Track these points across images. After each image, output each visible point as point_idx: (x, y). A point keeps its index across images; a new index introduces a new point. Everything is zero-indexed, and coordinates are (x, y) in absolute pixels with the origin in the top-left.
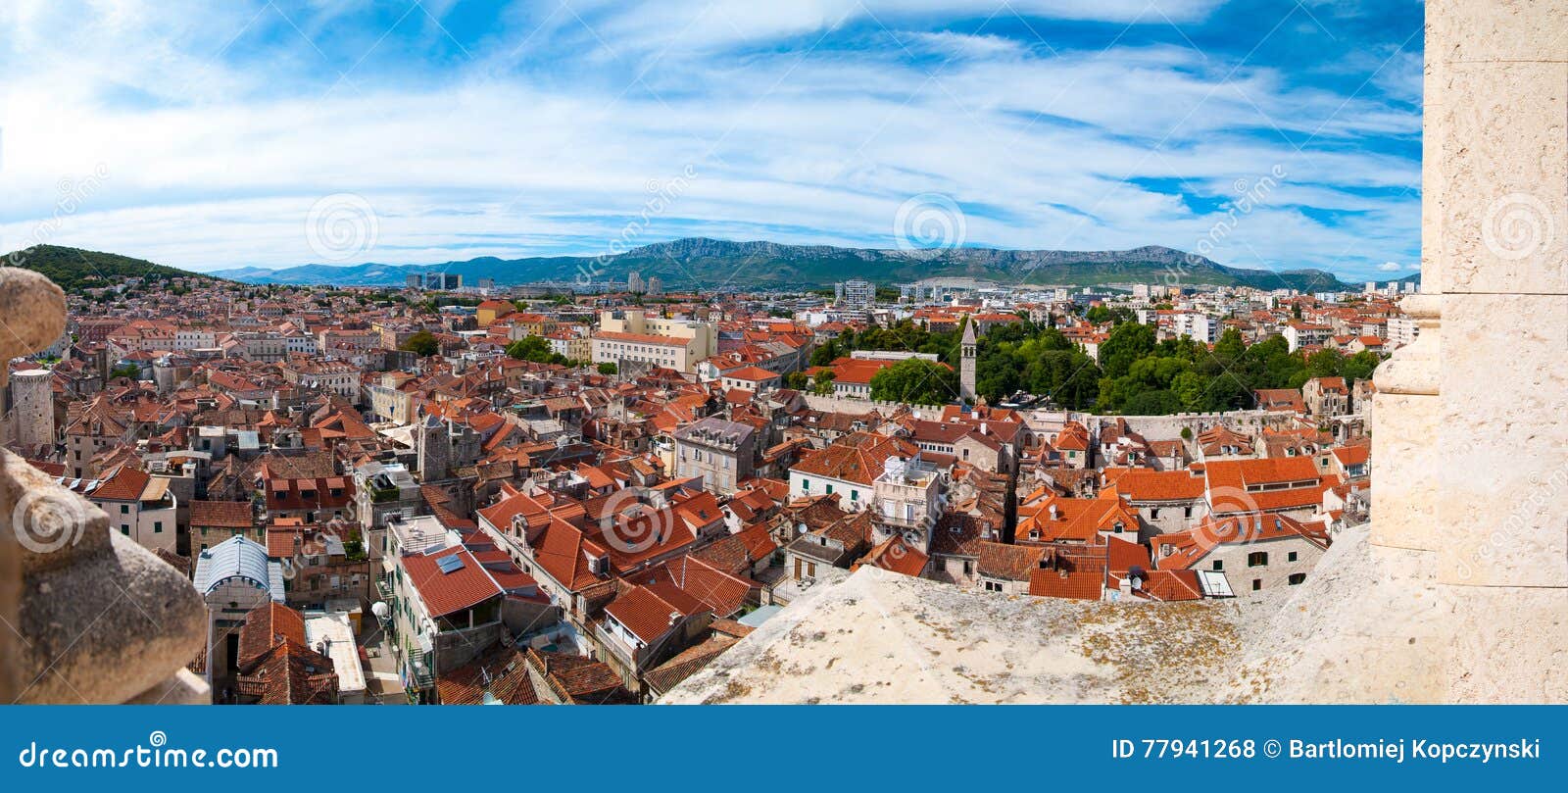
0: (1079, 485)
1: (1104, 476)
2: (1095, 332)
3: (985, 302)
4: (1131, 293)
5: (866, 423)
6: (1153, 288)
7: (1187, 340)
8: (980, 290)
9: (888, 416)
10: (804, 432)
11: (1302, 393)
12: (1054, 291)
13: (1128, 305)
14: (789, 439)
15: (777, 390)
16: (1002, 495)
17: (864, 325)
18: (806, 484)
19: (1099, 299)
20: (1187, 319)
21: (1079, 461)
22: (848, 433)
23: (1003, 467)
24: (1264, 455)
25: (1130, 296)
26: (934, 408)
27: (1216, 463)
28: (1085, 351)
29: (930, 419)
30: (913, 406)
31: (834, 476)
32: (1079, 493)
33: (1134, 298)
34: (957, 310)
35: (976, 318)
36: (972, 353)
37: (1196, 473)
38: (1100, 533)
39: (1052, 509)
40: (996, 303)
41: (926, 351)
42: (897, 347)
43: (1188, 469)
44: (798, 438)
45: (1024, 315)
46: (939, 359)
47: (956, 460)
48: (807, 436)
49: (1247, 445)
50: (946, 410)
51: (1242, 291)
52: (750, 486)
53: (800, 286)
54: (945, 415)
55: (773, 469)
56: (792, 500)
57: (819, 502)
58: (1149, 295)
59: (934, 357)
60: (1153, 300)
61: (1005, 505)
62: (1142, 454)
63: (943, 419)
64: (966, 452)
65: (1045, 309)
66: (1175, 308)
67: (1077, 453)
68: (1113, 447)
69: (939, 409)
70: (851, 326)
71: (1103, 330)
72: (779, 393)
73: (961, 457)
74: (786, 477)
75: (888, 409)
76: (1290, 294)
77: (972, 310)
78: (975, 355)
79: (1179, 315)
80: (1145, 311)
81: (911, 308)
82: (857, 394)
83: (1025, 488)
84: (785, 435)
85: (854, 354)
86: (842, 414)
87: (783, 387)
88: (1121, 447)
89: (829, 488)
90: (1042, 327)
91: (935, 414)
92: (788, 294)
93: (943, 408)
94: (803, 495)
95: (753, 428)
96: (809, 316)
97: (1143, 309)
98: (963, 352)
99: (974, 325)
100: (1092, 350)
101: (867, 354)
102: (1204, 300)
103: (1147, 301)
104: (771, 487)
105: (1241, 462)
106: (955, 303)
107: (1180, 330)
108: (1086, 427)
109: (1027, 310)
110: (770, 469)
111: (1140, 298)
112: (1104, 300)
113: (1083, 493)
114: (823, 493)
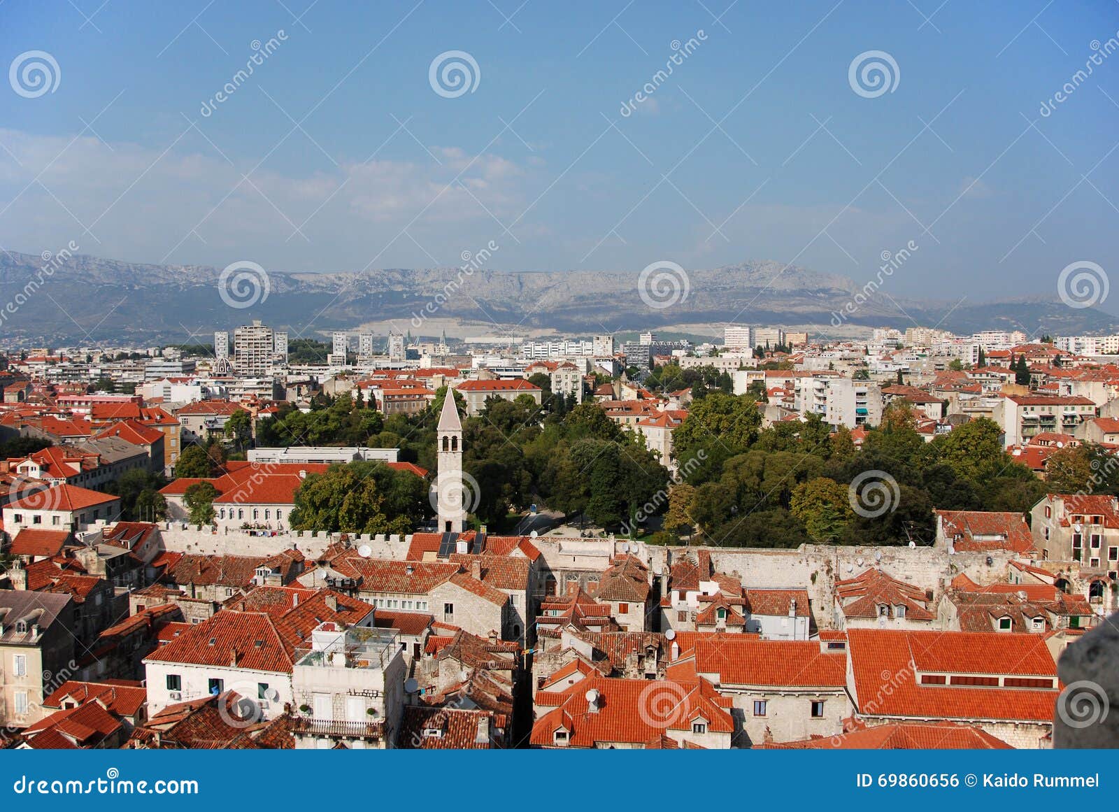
0: (636, 658)
1: (675, 645)
2: (661, 408)
3: (476, 362)
4: (721, 341)
5: (278, 570)
6: (759, 332)
7: (815, 422)
8: (468, 340)
9: (316, 555)
10: (168, 594)
11: (1029, 520)
12: (590, 340)
13: (719, 364)
14: (140, 608)
15: (114, 524)
16: (509, 673)
17: (270, 403)
18: (174, 682)
19: (666, 352)
20: (818, 385)
21: (634, 619)
22: (247, 588)
23: (510, 629)
24: (954, 626)
25: (719, 347)
26: (395, 538)
27: (866, 633)
28: (642, 438)
29: (388, 557)
30: (358, 537)
31: (225, 663)
32: (635, 671)
33: (726, 350)
34: (430, 373)
35: (461, 387)
36: (455, 446)
37: (831, 646)
38: (669, 734)
39: (591, 696)
40: (493, 361)
41: (378, 445)
42: (326, 439)
43: (817, 638)
44: (157, 603)
45: (542, 382)
46: (401, 457)
47: (431, 621)
48: (173, 599)
49: (922, 605)
50: (413, 542)
51: (918, 335)
52: (70, 700)
53: (153, 336)
54: (411, 549)
55: (115, 664)
56: (152, 712)
57: (201, 709)
58: (751, 344)
59: (390, 455)
60: (759, 353)
61: (513, 690)
62: (738, 609)
63: (409, 557)
64: (449, 608)
65: (575, 368)
66: (797, 367)
67: (631, 605)
68: (691, 596)
69: (402, 539)
70: (245, 406)
71: (674, 405)
72: (117, 530)
73: (440, 616)
74: (138, 675)
75: (314, 544)
76: (1008, 341)
77: (453, 373)
78: (460, 448)
79: (803, 379)
80: (745, 373)
81: (350, 373)
82: (261, 520)
83: (546, 662)
84: (134, 602)
85: (253, 455)
86: (234, 559)
87: (124, 517)
88: (704, 598)
89: (215, 684)
90: (572, 399)
91: (394, 549)
92: (128, 351)
93: (409, 538)
94: (173, 702)
95: (70, 596)
96: (167, 389)
97: (742, 368)
98: (440, 443)
99: (458, 398)
100: (657, 439)
101: (276, 455)
102: (846, 353)
103: (748, 353)
104: (112, 696)
105: (913, 635)
106: (425, 363)
107: (806, 405)
108: (646, 565)
109: (545, 372)
110: (108, 665)
111: (738, 350)
112: (675, 353)
113: (640, 671)
114: (205, 694)
